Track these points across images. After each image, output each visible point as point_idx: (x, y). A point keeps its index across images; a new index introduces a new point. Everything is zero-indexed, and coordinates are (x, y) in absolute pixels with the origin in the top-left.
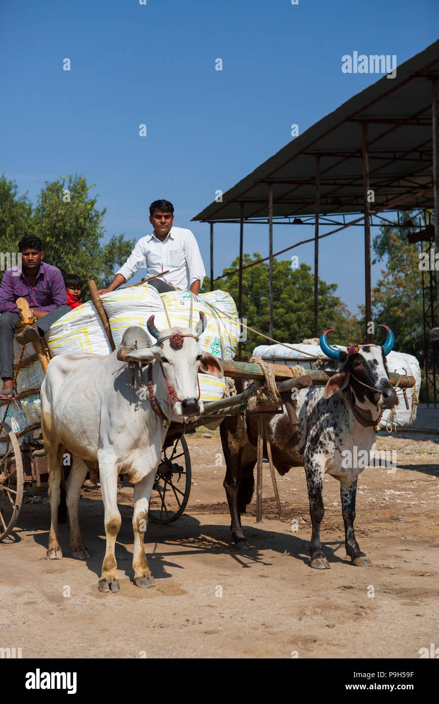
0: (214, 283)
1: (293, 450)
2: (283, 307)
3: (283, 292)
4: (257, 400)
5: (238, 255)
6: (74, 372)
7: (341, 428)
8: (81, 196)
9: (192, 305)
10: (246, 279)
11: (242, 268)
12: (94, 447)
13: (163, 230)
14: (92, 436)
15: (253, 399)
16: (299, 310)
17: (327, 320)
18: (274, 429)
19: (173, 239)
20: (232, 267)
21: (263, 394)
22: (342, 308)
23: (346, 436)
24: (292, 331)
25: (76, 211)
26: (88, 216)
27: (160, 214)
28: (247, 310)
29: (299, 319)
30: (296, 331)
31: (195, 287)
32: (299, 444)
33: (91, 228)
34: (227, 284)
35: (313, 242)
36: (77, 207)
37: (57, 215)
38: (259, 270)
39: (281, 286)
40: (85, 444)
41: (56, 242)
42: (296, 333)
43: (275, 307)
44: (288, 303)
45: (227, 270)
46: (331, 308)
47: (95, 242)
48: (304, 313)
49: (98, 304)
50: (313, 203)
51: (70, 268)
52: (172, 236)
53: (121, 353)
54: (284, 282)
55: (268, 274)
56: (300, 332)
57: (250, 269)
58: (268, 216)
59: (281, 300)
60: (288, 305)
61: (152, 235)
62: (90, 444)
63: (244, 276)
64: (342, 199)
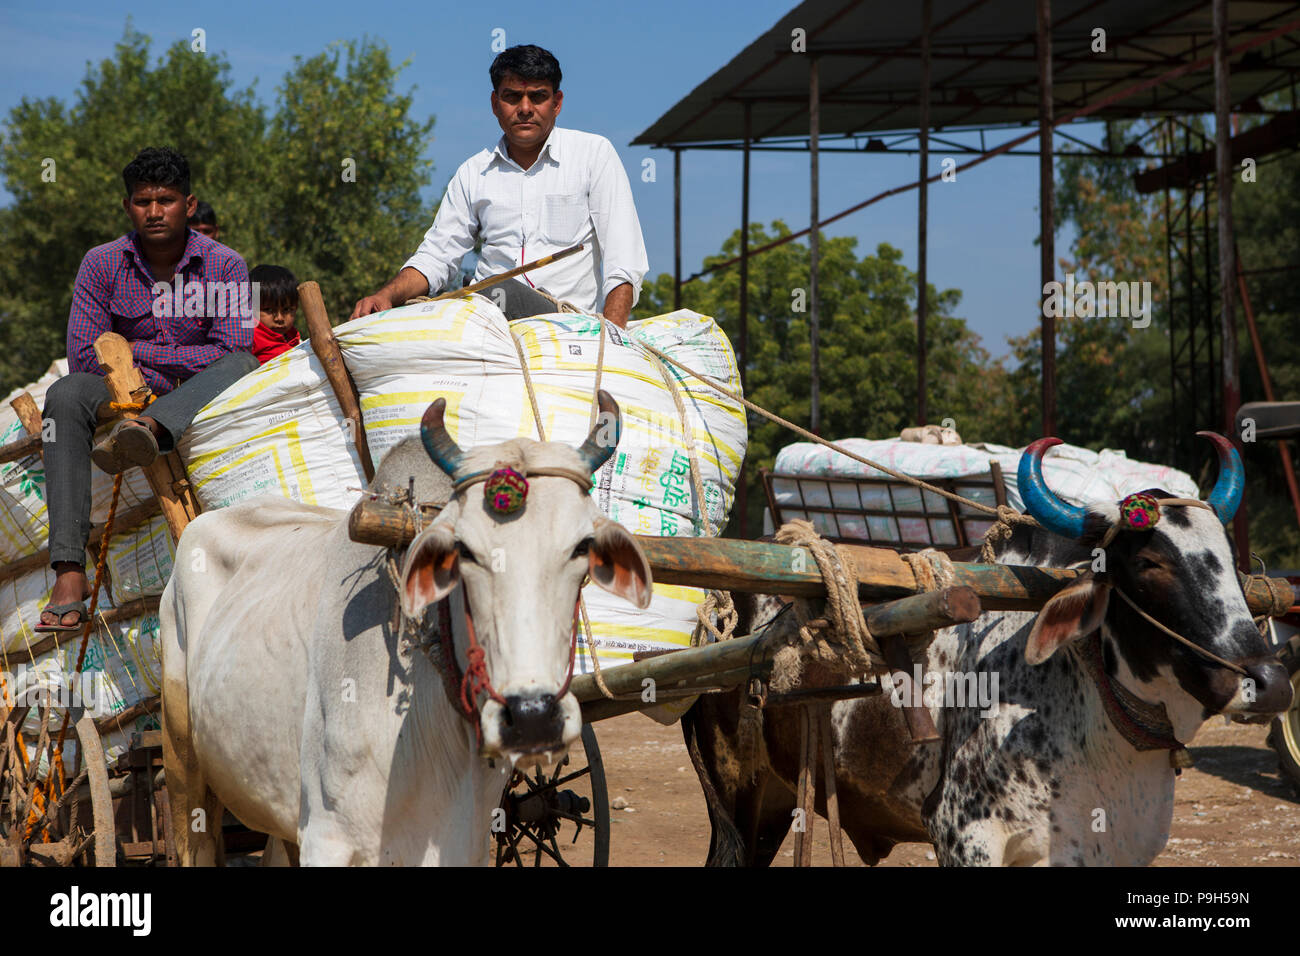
0: (683, 288)
1: (901, 796)
2: (840, 344)
3: (839, 308)
4: (802, 658)
5: (739, 226)
6: (252, 567)
7: (1060, 747)
8: (377, 86)
9: (601, 354)
10: (755, 279)
11: (747, 253)
12: (291, 807)
13: (526, 133)
14: (283, 772)
15: (788, 657)
16: (875, 349)
17: (938, 372)
18: (841, 731)
19: (555, 164)
20: (724, 253)
21: (823, 643)
22: (971, 344)
23: (1074, 773)
24: (860, 398)
25: (366, 124)
26: (394, 134)
27: (518, 88)
28: (757, 349)
29: (875, 371)
30: (868, 397)
31: (618, 303)
32: (918, 781)
33: (400, 163)
34: (714, 291)
35: (916, 192)
36: (368, 113)
37: (322, 132)
38: (785, 258)
39: (835, 295)
40: (265, 795)
41: (321, 195)
42: (869, 400)
43: (822, 343)
44: (851, 335)
45: (712, 258)
46: (947, 344)
47: (412, 194)
48: (888, 355)
49: (329, 352)
50: (914, 102)
51: (351, 255)
52: (553, 155)
53: (359, 517)
54: (841, 285)
55: (807, 268)
56: (877, 399)
57: (763, 257)
58: (808, 133)
59: (833, 328)
60: (850, 339)
61: (497, 150)
62: (279, 797)
63: (752, 272)
64: (980, 93)
